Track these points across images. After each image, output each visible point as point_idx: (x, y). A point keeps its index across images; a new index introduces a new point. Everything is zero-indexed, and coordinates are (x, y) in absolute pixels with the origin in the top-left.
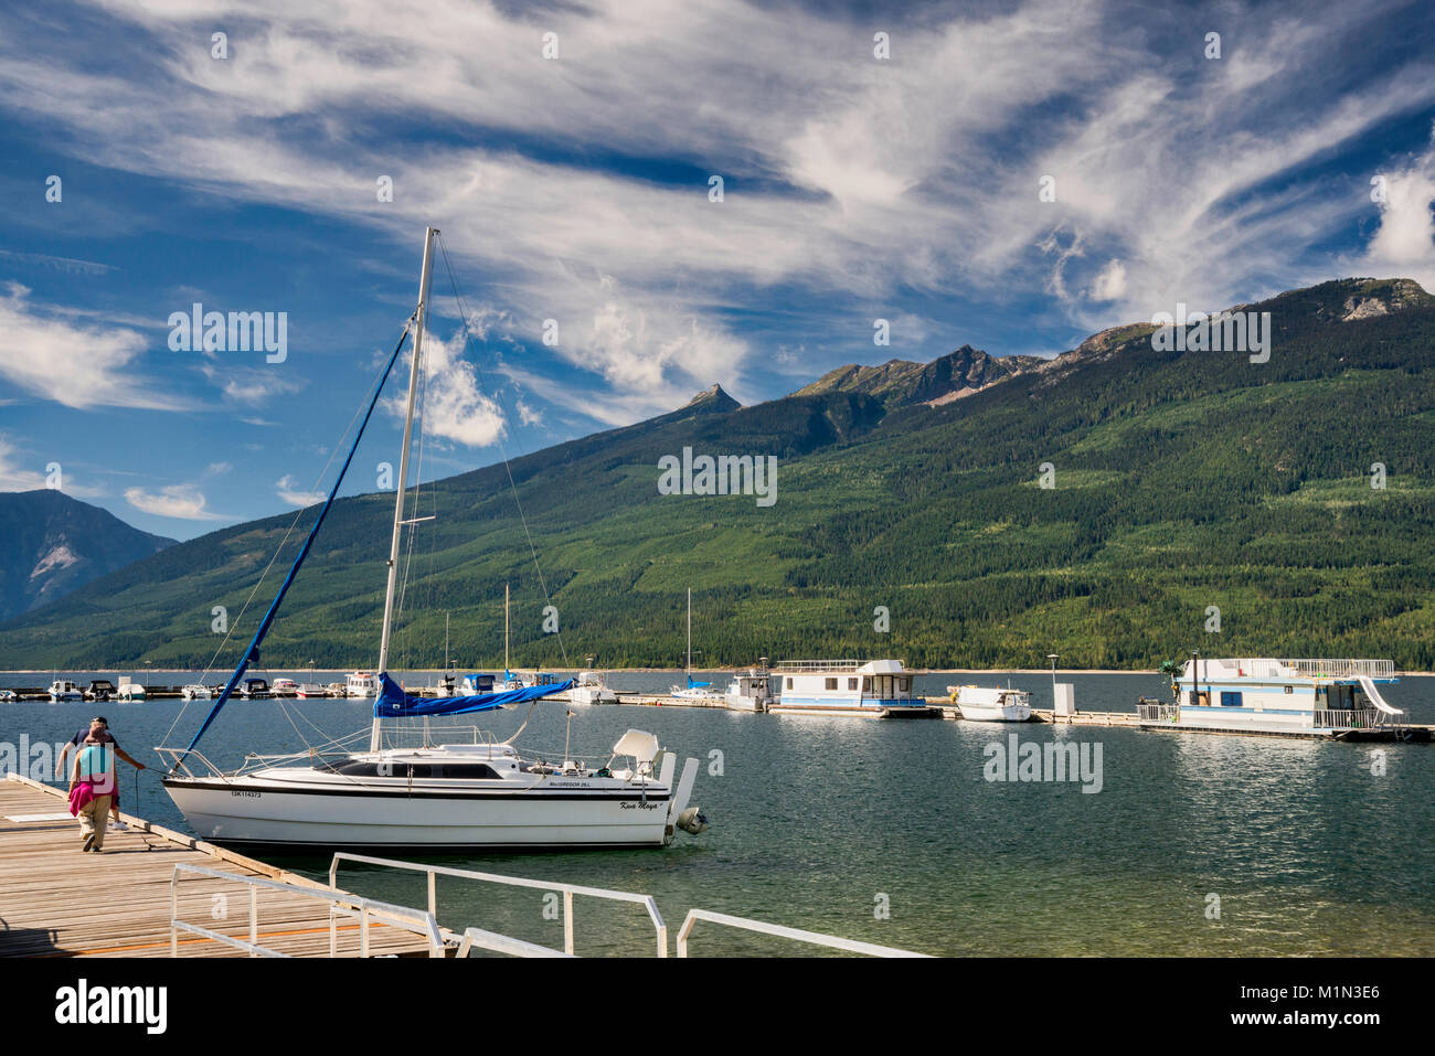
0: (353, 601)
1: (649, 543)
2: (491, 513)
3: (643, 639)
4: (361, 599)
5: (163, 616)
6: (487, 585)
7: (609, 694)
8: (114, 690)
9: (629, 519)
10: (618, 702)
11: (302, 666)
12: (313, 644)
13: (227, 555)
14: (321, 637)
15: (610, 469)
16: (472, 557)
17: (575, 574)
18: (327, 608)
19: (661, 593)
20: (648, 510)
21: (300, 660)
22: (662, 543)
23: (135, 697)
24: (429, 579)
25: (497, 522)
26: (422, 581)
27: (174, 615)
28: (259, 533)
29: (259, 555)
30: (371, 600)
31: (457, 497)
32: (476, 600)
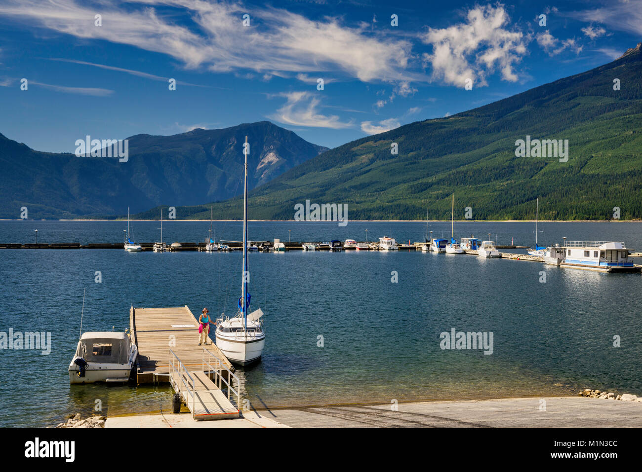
0: (420, 181)
1: (591, 144)
2: (498, 129)
3: (585, 203)
4: (424, 181)
5: (321, 191)
6: (495, 172)
7: (496, 253)
8: (272, 246)
9: (580, 130)
10: (500, 257)
11: (392, 219)
12: (398, 206)
13: (353, 156)
14: (403, 202)
15: (570, 99)
16: (487, 155)
17: (546, 164)
18: (406, 185)
19: (598, 175)
20: (592, 124)
21: (391, 215)
22: (601, 144)
23: (281, 249)
24: (462, 169)
25: (502, 134)
26: (458, 170)
27: (326, 190)
28: (371, 143)
29: (371, 156)
30: (430, 181)
31: (479, 120)
32: (489, 180)
